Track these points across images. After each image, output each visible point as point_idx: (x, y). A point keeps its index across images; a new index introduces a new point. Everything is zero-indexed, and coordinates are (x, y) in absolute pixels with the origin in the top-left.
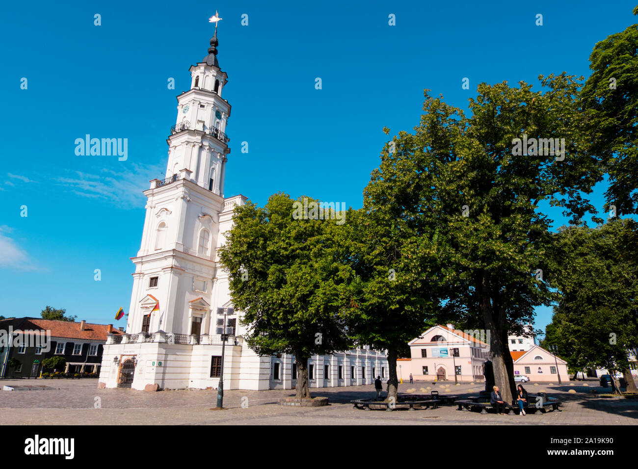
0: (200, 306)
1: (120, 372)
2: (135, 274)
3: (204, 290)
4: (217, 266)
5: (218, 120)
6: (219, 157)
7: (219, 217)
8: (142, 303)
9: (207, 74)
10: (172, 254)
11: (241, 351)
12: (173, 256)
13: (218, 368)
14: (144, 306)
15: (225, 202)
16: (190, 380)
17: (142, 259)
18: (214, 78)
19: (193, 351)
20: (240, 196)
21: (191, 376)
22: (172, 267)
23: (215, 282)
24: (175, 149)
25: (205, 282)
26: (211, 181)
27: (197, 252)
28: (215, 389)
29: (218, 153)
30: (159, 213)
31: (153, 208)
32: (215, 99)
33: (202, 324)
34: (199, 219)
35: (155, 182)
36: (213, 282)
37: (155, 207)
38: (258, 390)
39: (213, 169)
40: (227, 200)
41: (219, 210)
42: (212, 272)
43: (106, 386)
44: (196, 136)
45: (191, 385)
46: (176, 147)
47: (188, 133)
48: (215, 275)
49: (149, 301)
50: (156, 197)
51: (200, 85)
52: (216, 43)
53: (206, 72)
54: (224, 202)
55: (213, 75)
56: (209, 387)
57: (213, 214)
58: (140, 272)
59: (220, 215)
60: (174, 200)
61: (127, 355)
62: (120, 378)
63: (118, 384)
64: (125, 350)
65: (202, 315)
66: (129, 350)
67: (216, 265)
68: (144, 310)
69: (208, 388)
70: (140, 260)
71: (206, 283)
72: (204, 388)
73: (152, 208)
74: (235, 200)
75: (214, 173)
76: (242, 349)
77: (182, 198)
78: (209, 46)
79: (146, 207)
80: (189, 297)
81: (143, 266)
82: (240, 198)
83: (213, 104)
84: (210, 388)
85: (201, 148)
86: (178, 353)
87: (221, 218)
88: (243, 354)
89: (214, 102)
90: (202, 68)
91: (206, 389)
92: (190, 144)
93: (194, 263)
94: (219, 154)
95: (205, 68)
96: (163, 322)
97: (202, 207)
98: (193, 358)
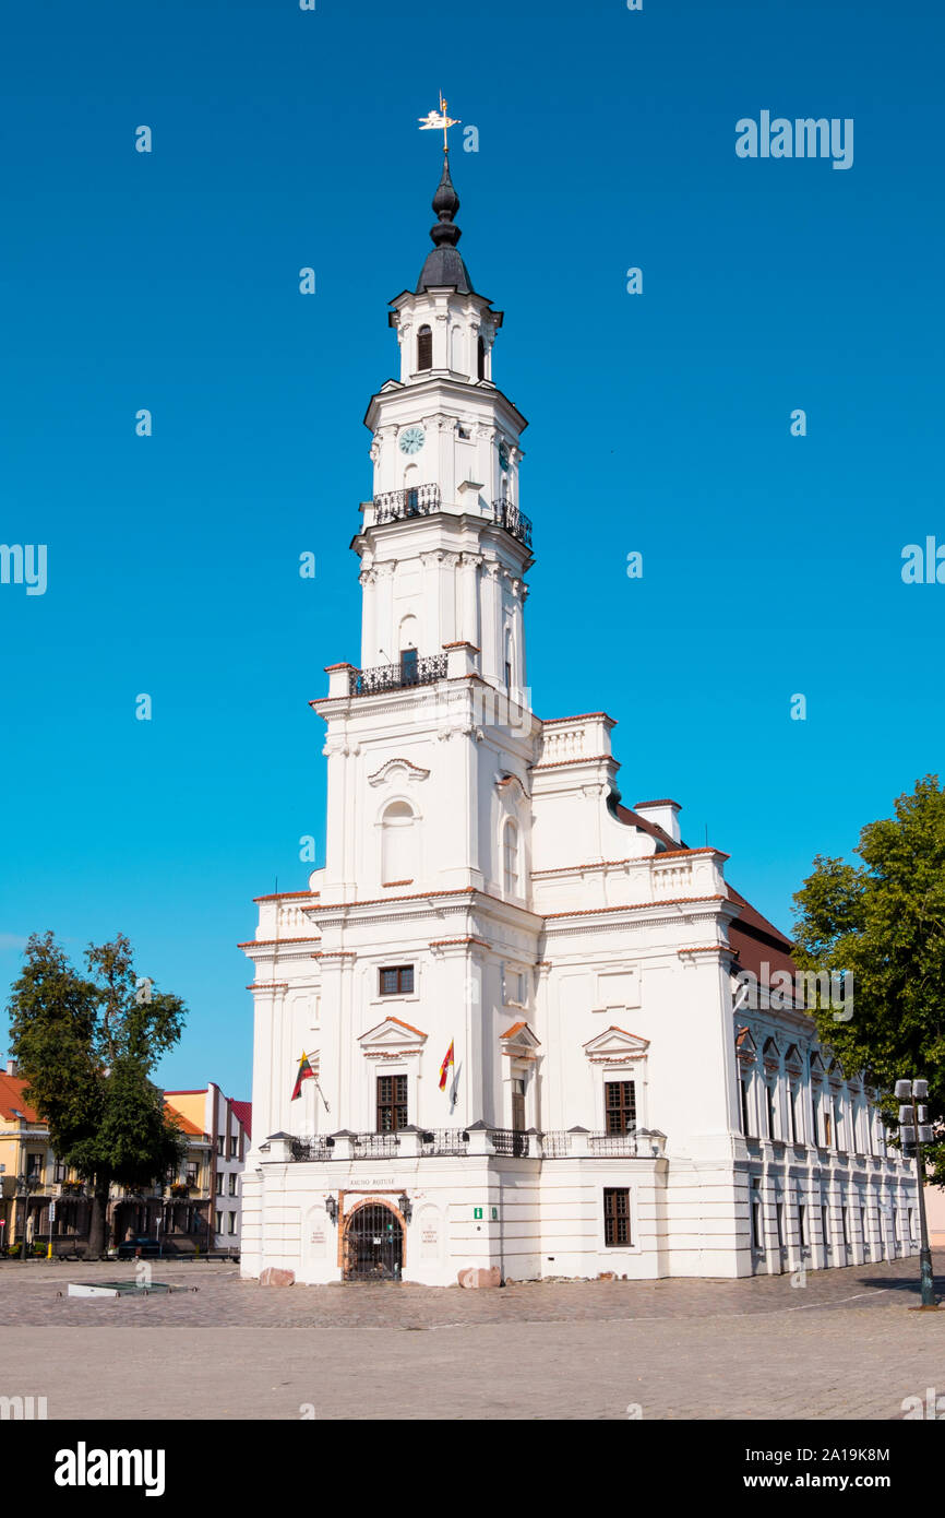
0: (522, 1046)
1: (345, 1239)
2: (255, 944)
3: (520, 1000)
4: (547, 929)
5: (504, 474)
6: (515, 593)
7: (530, 777)
8: (365, 1041)
9: (454, 321)
10: (468, 902)
11: (666, 1173)
12: (469, 908)
13: (619, 1220)
14: (372, 1050)
15: (545, 734)
16: (544, 1258)
17: (347, 913)
18: (475, 333)
19: (542, 1175)
20: (602, 719)
21: (546, 1246)
22: (471, 942)
23: (542, 975)
24: (394, 569)
25: (520, 975)
26: (508, 665)
27: (502, 890)
28: (620, 1277)
29: (513, 580)
30: (384, 771)
31: (352, 756)
32: (496, 409)
33: (526, 1098)
34: (498, 790)
35: (346, 674)
36: (536, 975)
37: (357, 754)
38: (736, 1276)
39: (509, 630)
40: (551, 726)
41: (530, 756)
42: (533, 948)
43: (297, 1279)
44: (460, 533)
45: (546, 1270)
46: (396, 562)
47: (440, 522)
48: (540, 955)
49: (393, 1037)
50: (357, 723)
51: (439, 359)
52: (448, 207)
53: (452, 313)
54: (542, 731)
55: (472, 326)
56: (604, 1272)
57: (519, 770)
58: (339, 951)
59: (535, 772)
60: (434, 736)
61: (364, 1192)
62: (345, 1256)
63: (344, 1273)
64: (352, 1178)
65: (525, 1071)
66: (371, 1178)
67: (544, 926)
68: (379, 1062)
69: (602, 1275)
70: (342, 916)
71: (524, 977)
72: (593, 1275)
73: (347, 754)
74: (581, 728)
75: (511, 643)
76: (667, 1166)
77: (468, 734)
78: (433, 220)
79: (325, 752)
80: (502, 1023)
81: (346, 931)
82: (601, 725)
83: (496, 427)
84: (608, 1275)
85: (480, 568)
86: (518, 1184)
87: (537, 781)
88: (671, 1182)
89: (495, 419)
90: (442, 302)
91: (598, 1279)
92: (448, 557)
93: (504, 925)
94: (516, 583)
95: (450, 302)
96: (459, 1098)
97: (499, 754)
98: (544, 1196)
